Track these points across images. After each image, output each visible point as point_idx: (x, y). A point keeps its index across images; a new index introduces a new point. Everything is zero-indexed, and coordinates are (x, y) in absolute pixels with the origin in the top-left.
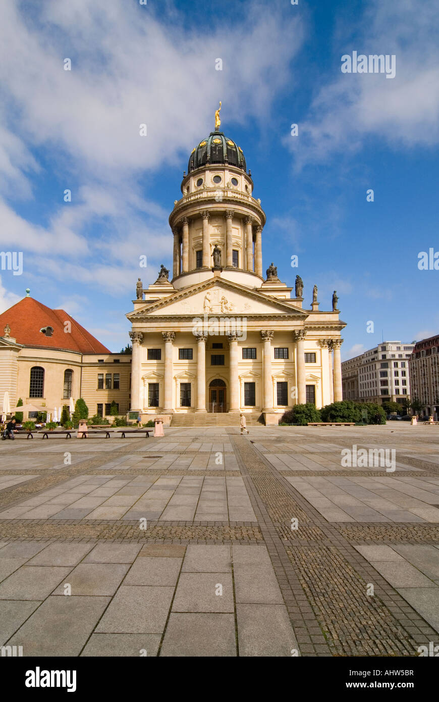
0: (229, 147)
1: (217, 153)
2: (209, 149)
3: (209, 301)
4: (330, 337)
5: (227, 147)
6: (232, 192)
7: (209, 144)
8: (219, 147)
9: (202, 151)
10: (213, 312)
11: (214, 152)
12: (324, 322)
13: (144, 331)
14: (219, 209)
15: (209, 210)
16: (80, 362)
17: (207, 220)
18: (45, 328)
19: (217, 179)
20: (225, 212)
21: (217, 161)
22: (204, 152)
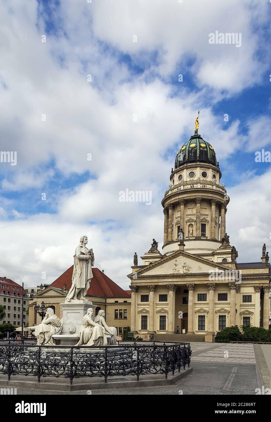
0: (201, 149)
1: (193, 155)
2: (187, 152)
3: (176, 265)
4: (261, 284)
5: (200, 148)
6: (201, 184)
7: (187, 148)
8: (194, 150)
11: (191, 154)
13: (138, 285)
15: (185, 199)
16: (105, 302)
17: (183, 206)
19: (192, 174)
20: (195, 199)
21: (192, 161)
22: (184, 155)
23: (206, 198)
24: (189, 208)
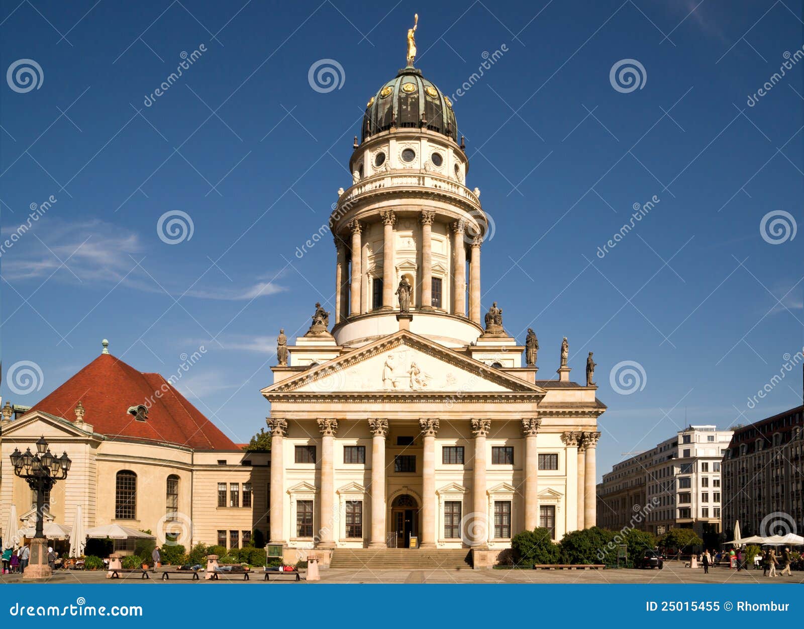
0: (429, 99)
1: (409, 109)
2: (396, 101)
3: (391, 369)
4: (581, 427)
5: (425, 98)
6: (432, 178)
7: (396, 92)
8: (412, 98)
9: (384, 104)
10: (396, 388)
11: (404, 107)
12: (571, 403)
13: (290, 416)
14: (410, 209)
15: (395, 210)
16: (190, 463)
17: (391, 227)
18: (135, 408)
19: (409, 154)
20: (420, 213)
21: (408, 123)
22: (388, 106)
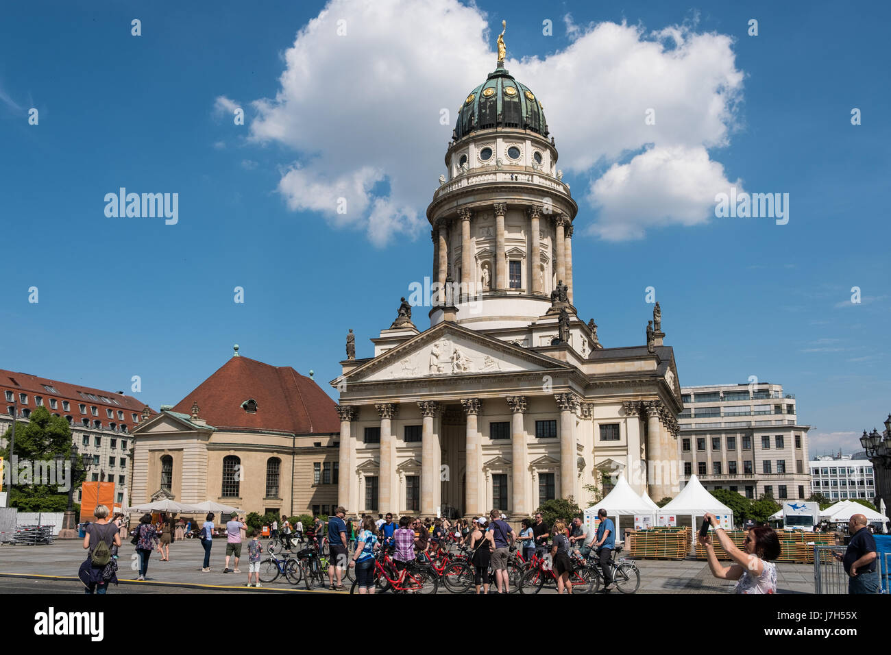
0: (507, 99)
1: (488, 112)
2: (476, 107)
3: (437, 357)
5: (503, 98)
6: (504, 173)
7: (477, 99)
8: (491, 102)
9: (468, 111)
10: (441, 373)
11: (484, 111)
12: (630, 373)
13: (354, 403)
15: (470, 206)
16: (292, 447)
17: (469, 222)
18: (245, 402)
19: (486, 153)
20: (492, 206)
21: (487, 125)
22: (470, 112)
23: (516, 203)
24: (481, 225)
